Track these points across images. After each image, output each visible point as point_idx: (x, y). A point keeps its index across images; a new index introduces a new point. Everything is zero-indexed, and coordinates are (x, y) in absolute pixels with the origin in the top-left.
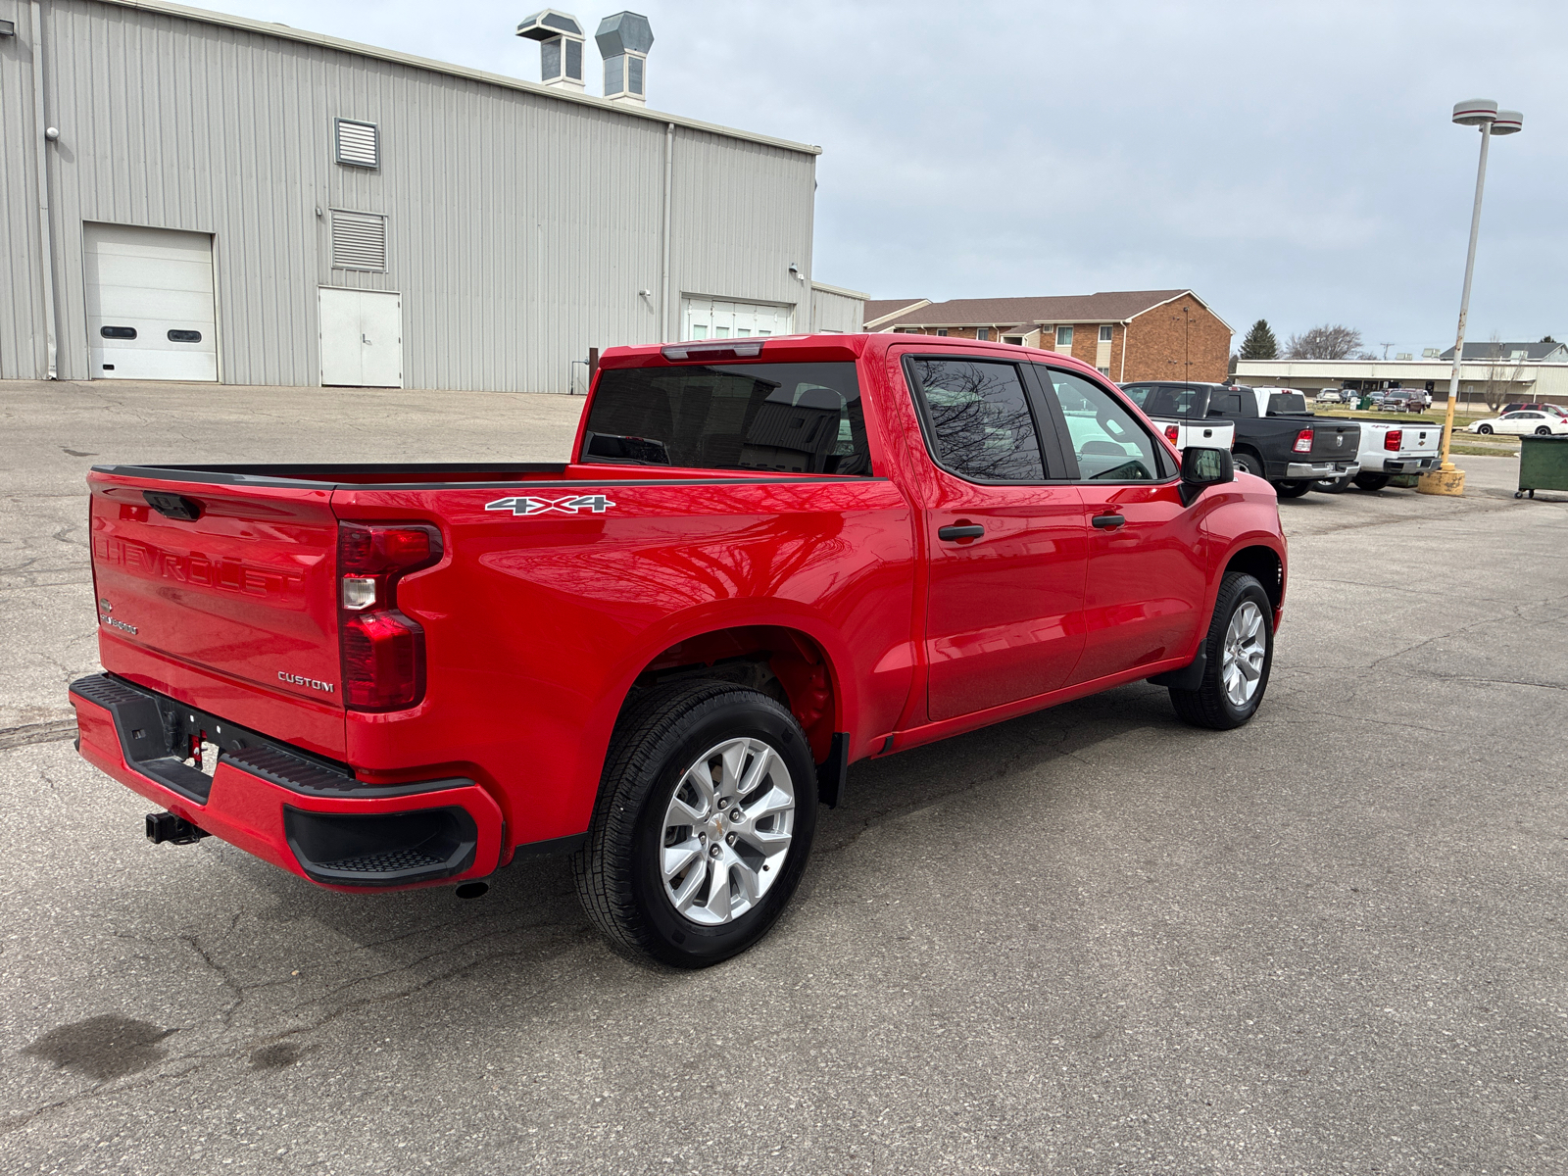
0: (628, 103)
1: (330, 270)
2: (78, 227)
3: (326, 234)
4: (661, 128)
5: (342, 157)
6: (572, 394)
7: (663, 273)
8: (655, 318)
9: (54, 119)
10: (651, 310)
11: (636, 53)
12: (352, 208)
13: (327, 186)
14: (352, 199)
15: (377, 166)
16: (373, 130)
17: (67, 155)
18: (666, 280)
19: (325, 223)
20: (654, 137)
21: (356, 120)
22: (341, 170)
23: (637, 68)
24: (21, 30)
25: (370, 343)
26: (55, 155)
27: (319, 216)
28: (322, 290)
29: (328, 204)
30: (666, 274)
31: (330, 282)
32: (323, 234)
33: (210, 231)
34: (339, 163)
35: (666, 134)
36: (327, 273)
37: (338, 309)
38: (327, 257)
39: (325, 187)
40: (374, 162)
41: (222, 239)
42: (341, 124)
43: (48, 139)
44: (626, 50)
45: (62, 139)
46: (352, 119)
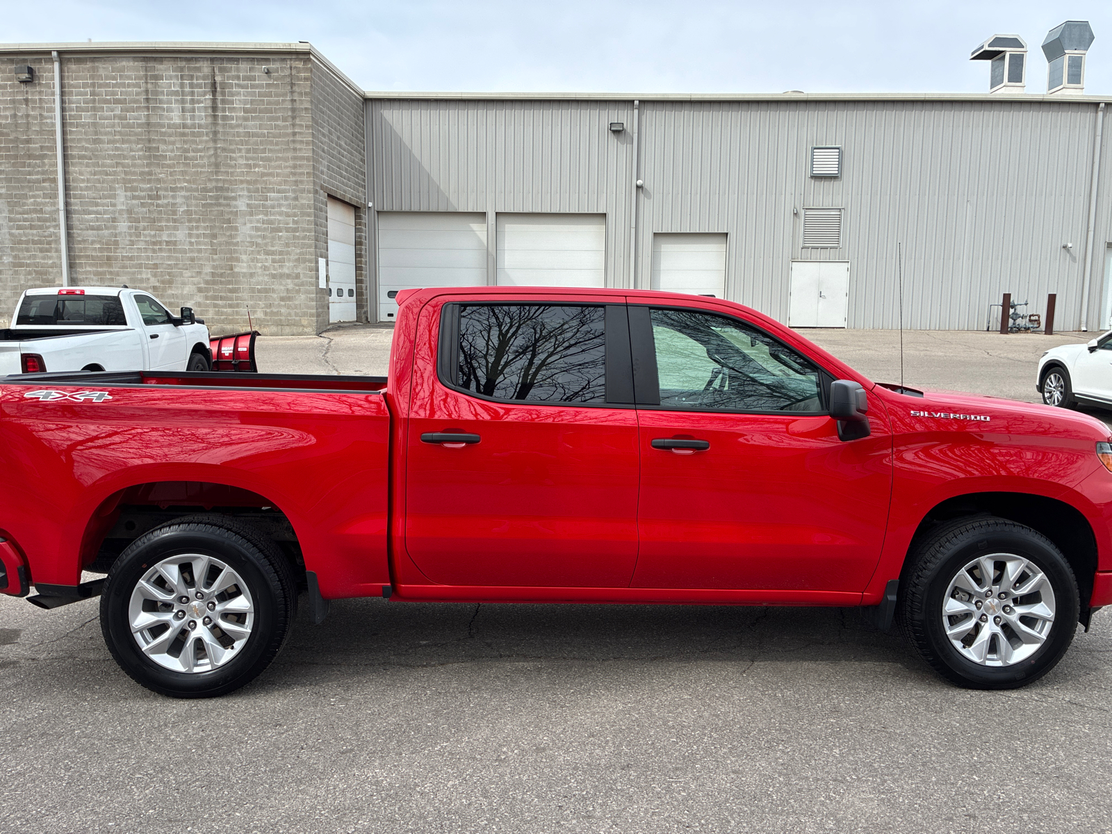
0: (1069, 93)
1: (800, 249)
2: (651, 235)
3: (799, 226)
4: (1092, 108)
5: (814, 172)
6: (988, 330)
7: (1088, 228)
8: (1077, 267)
9: (642, 175)
10: (1074, 259)
11: (1076, 52)
12: (819, 206)
13: (803, 193)
14: (819, 200)
15: (839, 175)
16: (838, 150)
17: (648, 195)
18: (1091, 234)
19: (799, 218)
20: (1086, 117)
21: (827, 146)
22: (813, 181)
23: (1076, 65)
24: (627, 126)
25: (825, 297)
26: (641, 196)
27: (795, 214)
28: (793, 263)
29: (802, 205)
30: (1092, 228)
31: (800, 257)
32: (798, 225)
33: (726, 231)
34: (812, 177)
35: (1097, 112)
36: (798, 251)
37: (804, 274)
38: (799, 241)
39: (801, 194)
40: (837, 172)
41: (732, 237)
42: (815, 151)
43: (638, 187)
44: (1066, 51)
45: (646, 186)
46: (824, 146)
